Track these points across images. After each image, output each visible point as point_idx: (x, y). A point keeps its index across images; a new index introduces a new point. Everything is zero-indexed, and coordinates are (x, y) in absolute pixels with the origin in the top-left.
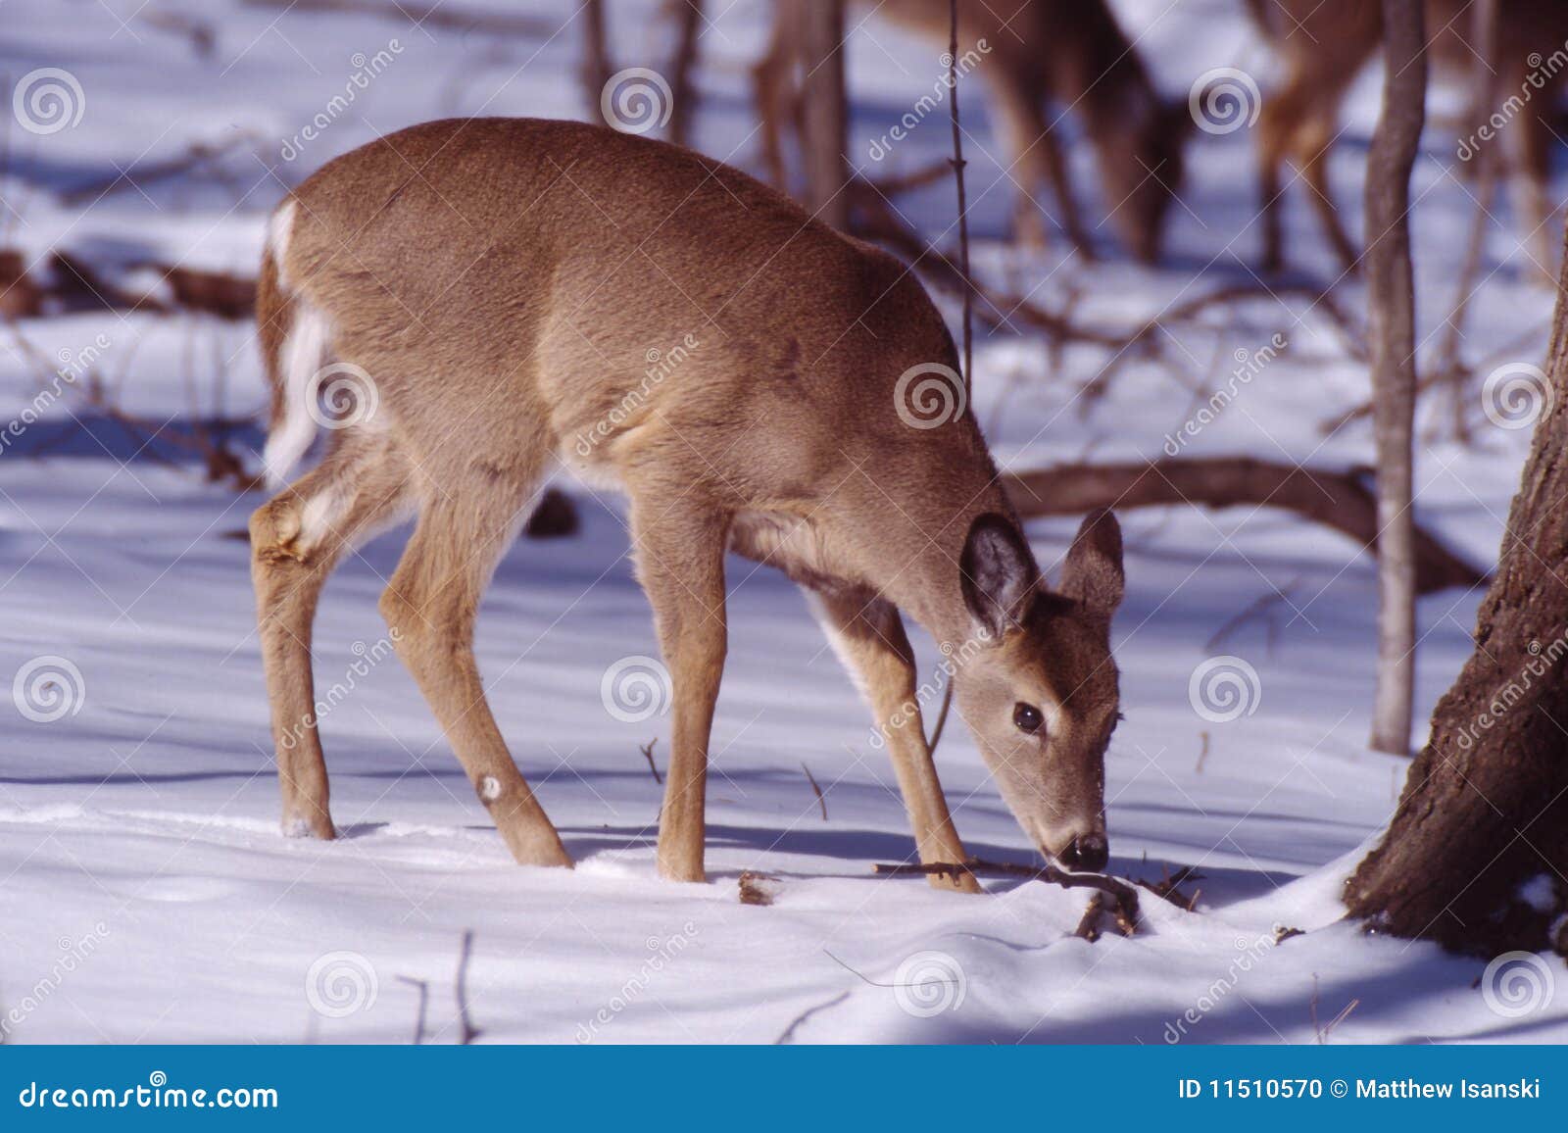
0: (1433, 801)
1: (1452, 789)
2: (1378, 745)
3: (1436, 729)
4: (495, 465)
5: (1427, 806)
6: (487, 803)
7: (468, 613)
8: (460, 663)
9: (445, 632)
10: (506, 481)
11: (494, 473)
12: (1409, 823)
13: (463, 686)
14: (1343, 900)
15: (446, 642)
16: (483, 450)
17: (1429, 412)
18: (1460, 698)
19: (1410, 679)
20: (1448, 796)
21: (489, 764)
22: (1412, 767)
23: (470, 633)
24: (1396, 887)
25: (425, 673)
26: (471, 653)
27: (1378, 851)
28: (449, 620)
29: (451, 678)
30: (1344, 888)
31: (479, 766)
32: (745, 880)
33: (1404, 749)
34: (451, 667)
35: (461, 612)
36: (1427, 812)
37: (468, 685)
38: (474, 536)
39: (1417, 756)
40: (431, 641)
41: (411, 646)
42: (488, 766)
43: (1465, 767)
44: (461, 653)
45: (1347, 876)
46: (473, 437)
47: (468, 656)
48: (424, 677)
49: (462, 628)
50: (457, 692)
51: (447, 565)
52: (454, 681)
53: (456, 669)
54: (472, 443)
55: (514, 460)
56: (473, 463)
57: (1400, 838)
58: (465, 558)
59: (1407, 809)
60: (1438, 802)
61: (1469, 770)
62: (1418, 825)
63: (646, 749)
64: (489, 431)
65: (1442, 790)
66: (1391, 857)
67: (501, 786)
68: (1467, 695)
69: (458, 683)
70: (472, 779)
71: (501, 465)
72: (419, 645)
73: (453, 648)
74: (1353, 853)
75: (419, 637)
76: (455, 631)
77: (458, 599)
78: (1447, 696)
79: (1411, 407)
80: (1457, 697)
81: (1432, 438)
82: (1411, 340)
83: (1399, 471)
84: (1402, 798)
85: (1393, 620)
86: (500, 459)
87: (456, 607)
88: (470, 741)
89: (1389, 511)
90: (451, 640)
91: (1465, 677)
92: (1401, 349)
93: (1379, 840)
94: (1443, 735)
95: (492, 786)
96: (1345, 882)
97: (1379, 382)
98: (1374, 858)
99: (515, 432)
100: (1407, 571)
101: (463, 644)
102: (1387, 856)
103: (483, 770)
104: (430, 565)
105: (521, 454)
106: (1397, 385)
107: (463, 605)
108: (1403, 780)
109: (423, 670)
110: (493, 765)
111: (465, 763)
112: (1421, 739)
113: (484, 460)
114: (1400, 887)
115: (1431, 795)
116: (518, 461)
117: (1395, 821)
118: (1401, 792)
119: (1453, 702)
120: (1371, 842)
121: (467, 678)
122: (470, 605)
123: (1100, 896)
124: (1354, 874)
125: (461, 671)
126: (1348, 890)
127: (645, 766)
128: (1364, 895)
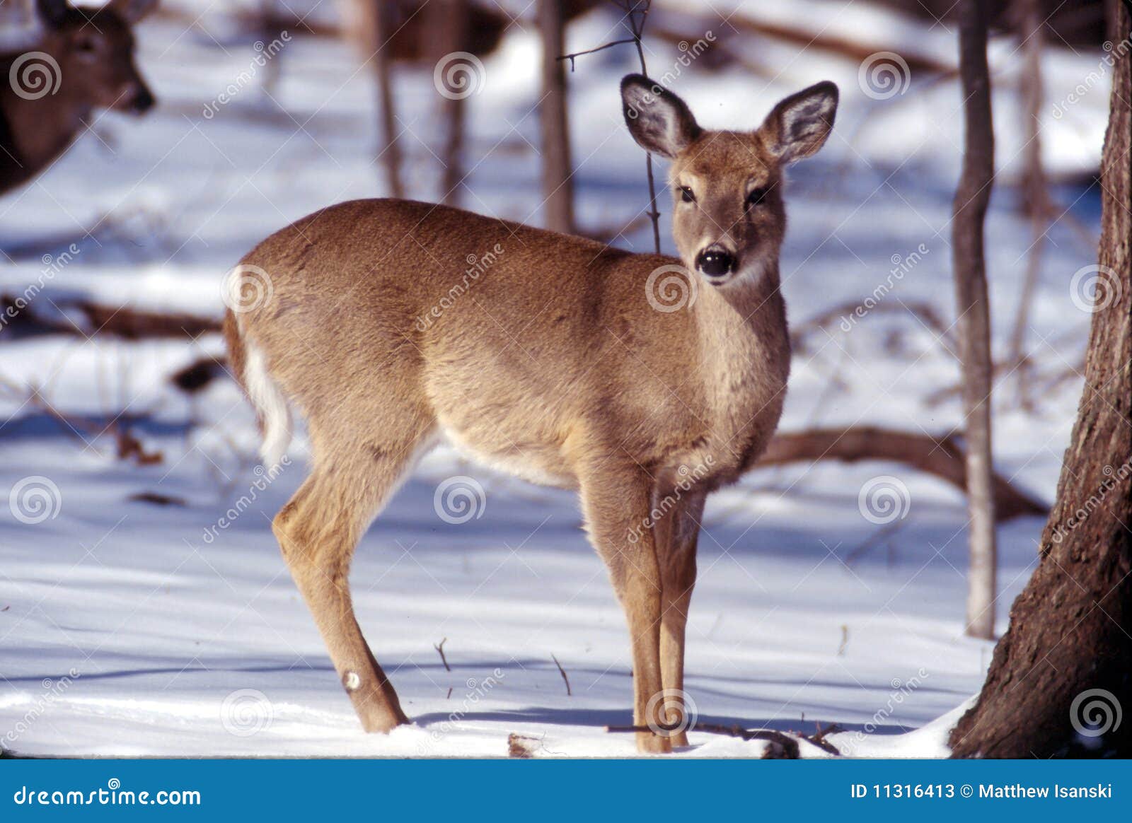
0: (1012, 672)
1: (1025, 663)
2: (971, 633)
3: (1013, 620)
4: (379, 448)
5: (1008, 676)
6: (349, 691)
7: (347, 553)
8: (338, 588)
9: (329, 566)
10: (388, 459)
11: (378, 454)
12: (995, 688)
13: (339, 605)
14: (948, 745)
15: (329, 573)
16: (372, 436)
17: (1002, 390)
18: (1030, 597)
19: (993, 586)
20: (1023, 668)
21: (353, 664)
22: (996, 647)
23: (347, 567)
24: (986, 735)
25: (312, 593)
26: (347, 582)
27: (972, 709)
28: (332, 558)
29: (330, 598)
30: (948, 737)
31: (346, 664)
32: (512, 740)
33: (990, 636)
34: (332, 591)
35: (341, 553)
36: (1007, 680)
37: (342, 605)
38: (359, 498)
39: (1000, 641)
40: (319, 571)
41: (304, 573)
42: (351, 665)
43: (1035, 647)
44: (340, 581)
45: (951, 727)
46: (367, 427)
47: (344, 584)
48: (311, 596)
49: (342, 564)
50: (334, 607)
51: (336, 516)
52: (332, 602)
53: (334, 592)
54: (366, 431)
55: (394, 445)
56: (364, 445)
57: (988, 699)
58: (350, 513)
59: (993, 677)
60: (1016, 673)
61: (1037, 648)
62: (1002, 690)
63: (439, 647)
64: (378, 422)
65: (1018, 664)
66: (983, 713)
67: (360, 680)
68: (1035, 594)
69: (335, 602)
70: (339, 674)
71: (383, 448)
72: (309, 574)
73: (335, 578)
74: (955, 710)
75: (309, 568)
76: (336, 565)
77: (341, 543)
78: (1020, 595)
79: (988, 386)
80: (1028, 597)
81: (1006, 409)
82: (987, 337)
83: (980, 433)
84: (989, 670)
85: (979, 542)
86: (384, 444)
87: (339, 548)
88: (340, 646)
89: (975, 462)
90: (334, 572)
91: (1033, 581)
92: (981, 345)
93: (973, 701)
94: (1018, 624)
95: (354, 679)
96: (949, 732)
97: (966, 369)
98: (970, 715)
99: (396, 424)
100: (989, 506)
101: (342, 575)
102: (979, 713)
103: (348, 667)
104: (322, 516)
105: (398, 441)
106: (978, 371)
107: (344, 548)
108: (989, 658)
109: (311, 591)
110: (355, 665)
111: (336, 661)
112: (1002, 629)
113: (372, 443)
114: (989, 735)
115: (1010, 668)
116: (397, 447)
117: (985, 687)
118: (988, 666)
119: (1024, 601)
120: (968, 704)
121: (342, 599)
122: (349, 548)
123: (771, 746)
124: (955, 726)
125: (338, 594)
126: (951, 738)
127: (440, 661)
128: (963, 741)
